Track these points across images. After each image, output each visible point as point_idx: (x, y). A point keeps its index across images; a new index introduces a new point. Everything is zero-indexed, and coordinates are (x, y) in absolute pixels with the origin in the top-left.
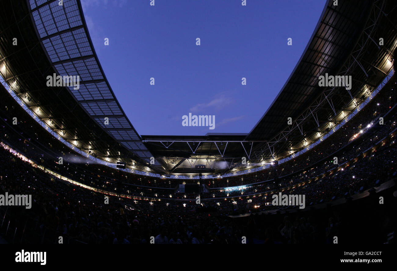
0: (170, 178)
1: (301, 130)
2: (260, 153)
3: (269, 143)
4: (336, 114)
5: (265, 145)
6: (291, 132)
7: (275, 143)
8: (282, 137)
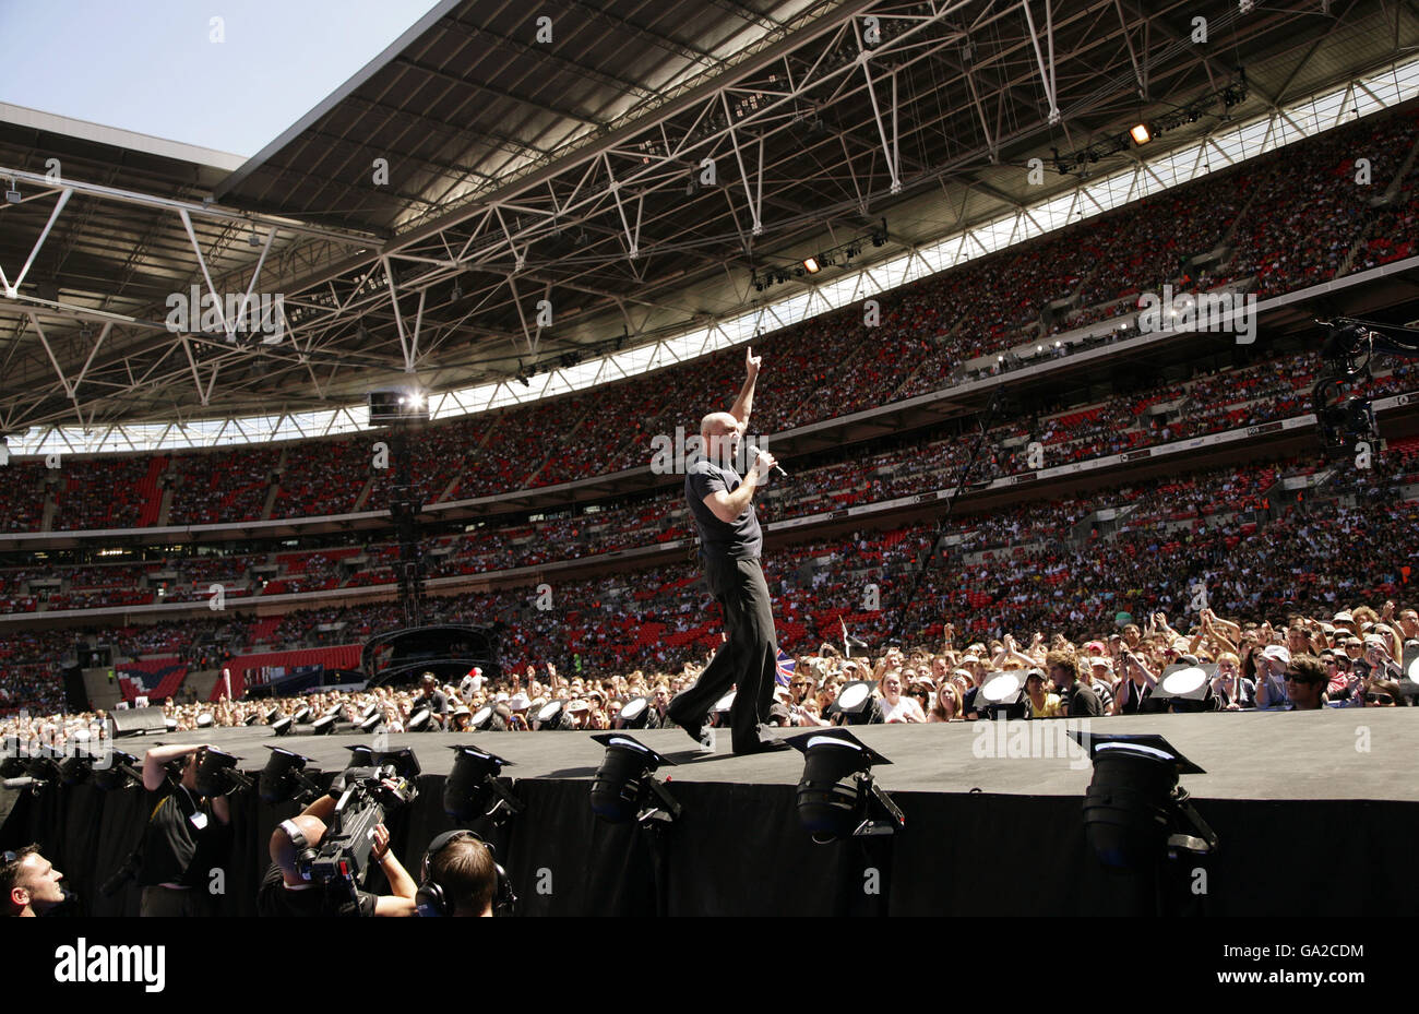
1: (632, 223)
2: (319, 314)
3: (391, 259)
4: (896, 186)
5: (365, 270)
6: (561, 220)
7: (433, 267)
8: (494, 241)
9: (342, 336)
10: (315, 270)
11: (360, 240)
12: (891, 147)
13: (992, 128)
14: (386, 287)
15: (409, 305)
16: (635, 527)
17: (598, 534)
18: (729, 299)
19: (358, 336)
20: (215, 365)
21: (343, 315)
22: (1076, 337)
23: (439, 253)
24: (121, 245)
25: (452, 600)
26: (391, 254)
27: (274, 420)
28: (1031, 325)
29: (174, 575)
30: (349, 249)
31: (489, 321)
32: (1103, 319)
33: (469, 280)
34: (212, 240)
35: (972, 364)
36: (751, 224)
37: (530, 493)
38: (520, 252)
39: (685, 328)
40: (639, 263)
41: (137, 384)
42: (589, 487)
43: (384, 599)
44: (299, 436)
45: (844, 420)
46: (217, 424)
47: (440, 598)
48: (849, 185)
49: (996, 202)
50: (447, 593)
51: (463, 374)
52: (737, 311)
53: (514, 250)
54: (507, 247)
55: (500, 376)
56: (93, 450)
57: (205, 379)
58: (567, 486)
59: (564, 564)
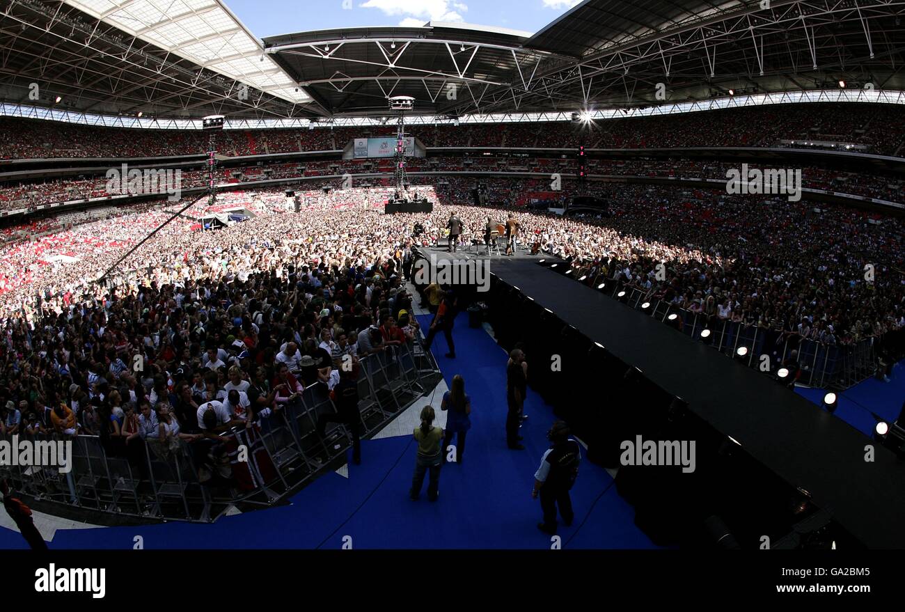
0: (334, 125)
1: (667, 63)
2: (556, 82)
3: (581, 66)
4: (762, 73)
5: (572, 69)
6: (642, 59)
7: (596, 70)
8: (618, 63)
9: (563, 89)
10: (556, 67)
11: (571, 60)
12: (760, 58)
13: (795, 62)
14: (579, 75)
15: (586, 81)
16: (660, 169)
17: (647, 168)
18: (700, 95)
19: (569, 90)
20: (521, 96)
21: (563, 83)
22: (818, 144)
23: (598, 66)
24: (493, 60)
25: (594, 182)
26: (581, 64)
27: (539, 114)
28: (804, 134)
29: (505, 163)
30: (566, 62)
31: (615, 88)
32: (826, 140)
33: (608, 75)
34: (521, 58)
35: (783, 141)
36: (710, 73)
37: (624, 150)
38: (627, 68)
39: (684, 101)
40: (669, 78)
41: (496, 102)
42: (645, 151)
43: (572, 178)
44: (547, 120)
45: (738, 148)
46: (520, 115)
47: (591, 181)
48: (745, 66)
49: (796, 86)
50: (593, 180)
51: (604, 105)
52: (704, 99)
53: (624, 67)
54: (622, 66)
55: (617, 107)
56: (483, 121)
57: (517, 102)
58: (638, 150)
59: (633, 177)
